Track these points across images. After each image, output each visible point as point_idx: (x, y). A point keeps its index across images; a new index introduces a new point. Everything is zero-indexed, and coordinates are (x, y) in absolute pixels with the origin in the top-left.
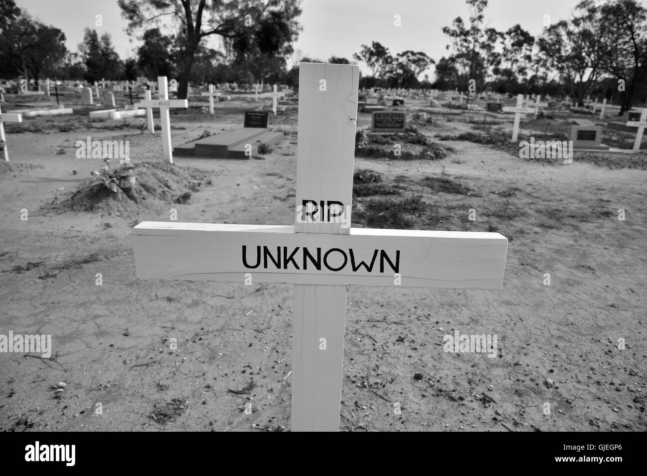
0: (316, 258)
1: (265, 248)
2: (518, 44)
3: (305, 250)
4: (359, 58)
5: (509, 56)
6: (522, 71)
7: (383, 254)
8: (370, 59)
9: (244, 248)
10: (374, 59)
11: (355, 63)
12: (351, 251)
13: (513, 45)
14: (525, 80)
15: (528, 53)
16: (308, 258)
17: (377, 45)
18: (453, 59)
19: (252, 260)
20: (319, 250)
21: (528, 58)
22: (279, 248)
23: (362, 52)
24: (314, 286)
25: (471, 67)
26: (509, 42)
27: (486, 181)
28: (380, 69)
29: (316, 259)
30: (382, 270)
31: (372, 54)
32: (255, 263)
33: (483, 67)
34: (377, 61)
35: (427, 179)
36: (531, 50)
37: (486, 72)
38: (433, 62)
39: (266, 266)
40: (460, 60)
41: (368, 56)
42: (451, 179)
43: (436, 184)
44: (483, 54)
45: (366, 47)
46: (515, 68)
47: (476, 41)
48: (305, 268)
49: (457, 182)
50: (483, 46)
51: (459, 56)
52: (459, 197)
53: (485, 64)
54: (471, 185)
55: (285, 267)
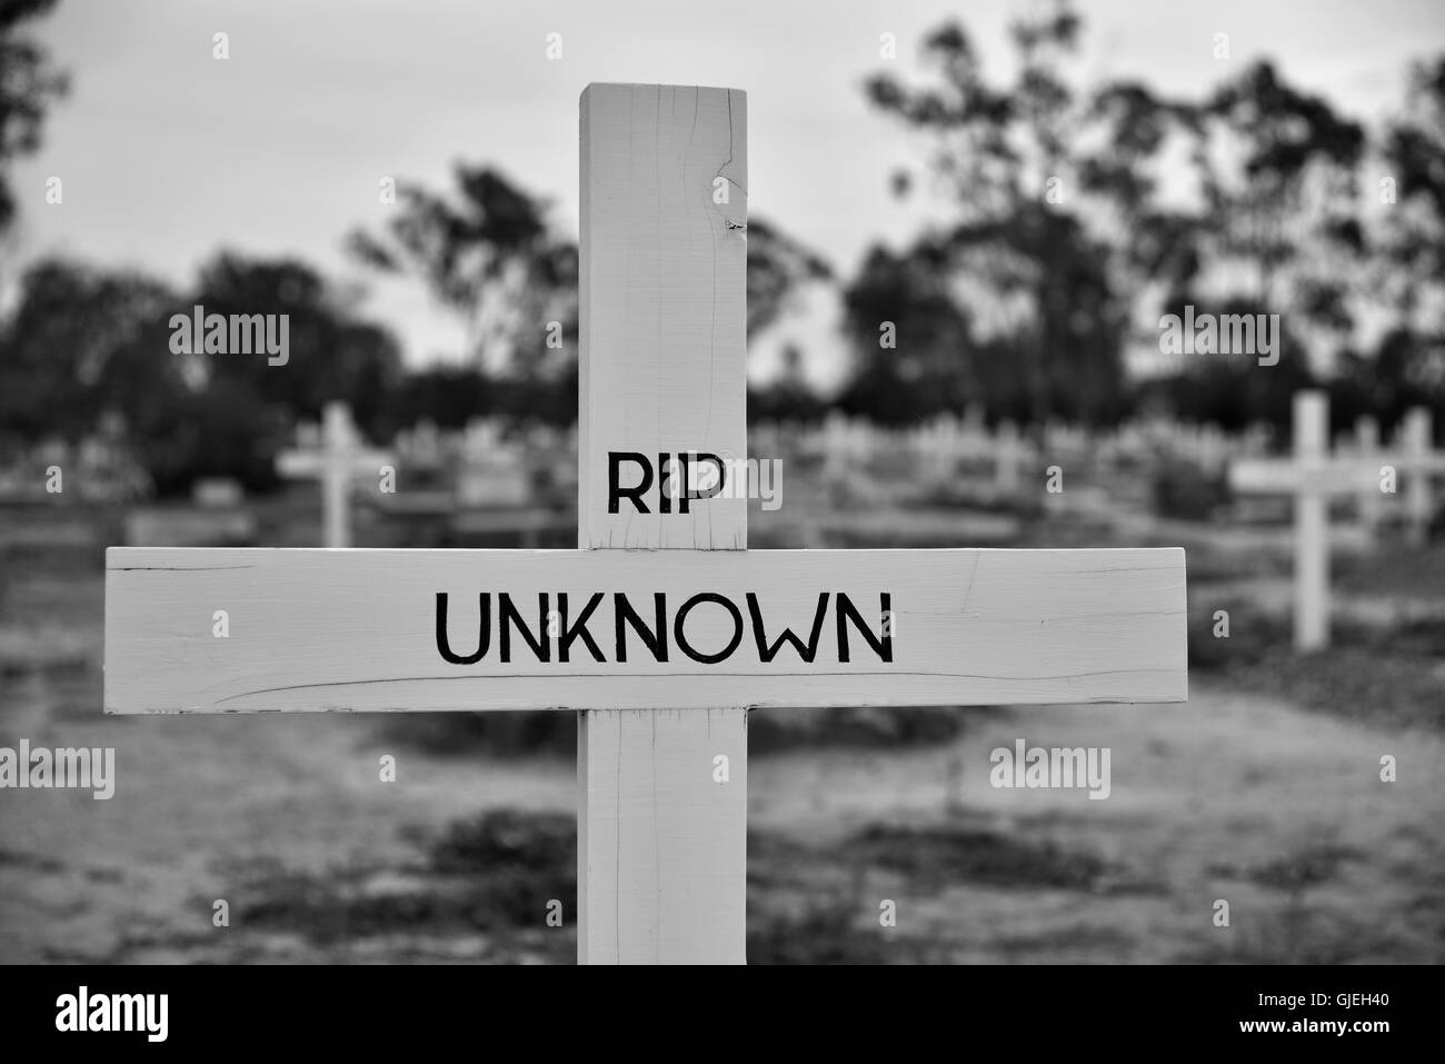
0: (652, 626)
1: (504, 598)
2: (1281, 162)
3: (620, 600)
4: (379, 258)
5: (1245, 227)
6: (1325, 305)
7: (845, 605)
8: (447, 264)
9: (442, 600)
10: (472, 261)
11: (360, 292)
12: (751, 598)
13: (1253, 168)
14: (1348, 357)
15: (1342, 208)
16: (628, 624)
17: (485, 186)
18: (935, 254)
19: (464, 638)
20: (660, 599)
21: (1348, 234)
22: (544, 598)
23: (399, 226)
24: (650, 714)
25: (1043, 294)
26: (1229, 150)
27: (1183, 831)
28: (513, 319)
29: (653, 628)
30: (844, 656)
31: (458, 233)
32: (474, 649)
33: (1103, 292)
34: (493, 270)
35: (875, 834)
36: (1353, 192)
37: (1125, 322)
38: (818, 269)
39: (505, 657)
40: (978, 257)
41: (435, 242)
42: (1002, 826)
43: (925, 855)
44: (1102, 220)
45: (415, 195)
46: (1283, 290)
47: (1053, 148)
48: (621, 656)
49: (1034, 838)
50: (1096, 177)
51: (968, 236)
52: (1053, 899)
53: (1120, 276)
54: (1108, 846)
55: (564, 657)
